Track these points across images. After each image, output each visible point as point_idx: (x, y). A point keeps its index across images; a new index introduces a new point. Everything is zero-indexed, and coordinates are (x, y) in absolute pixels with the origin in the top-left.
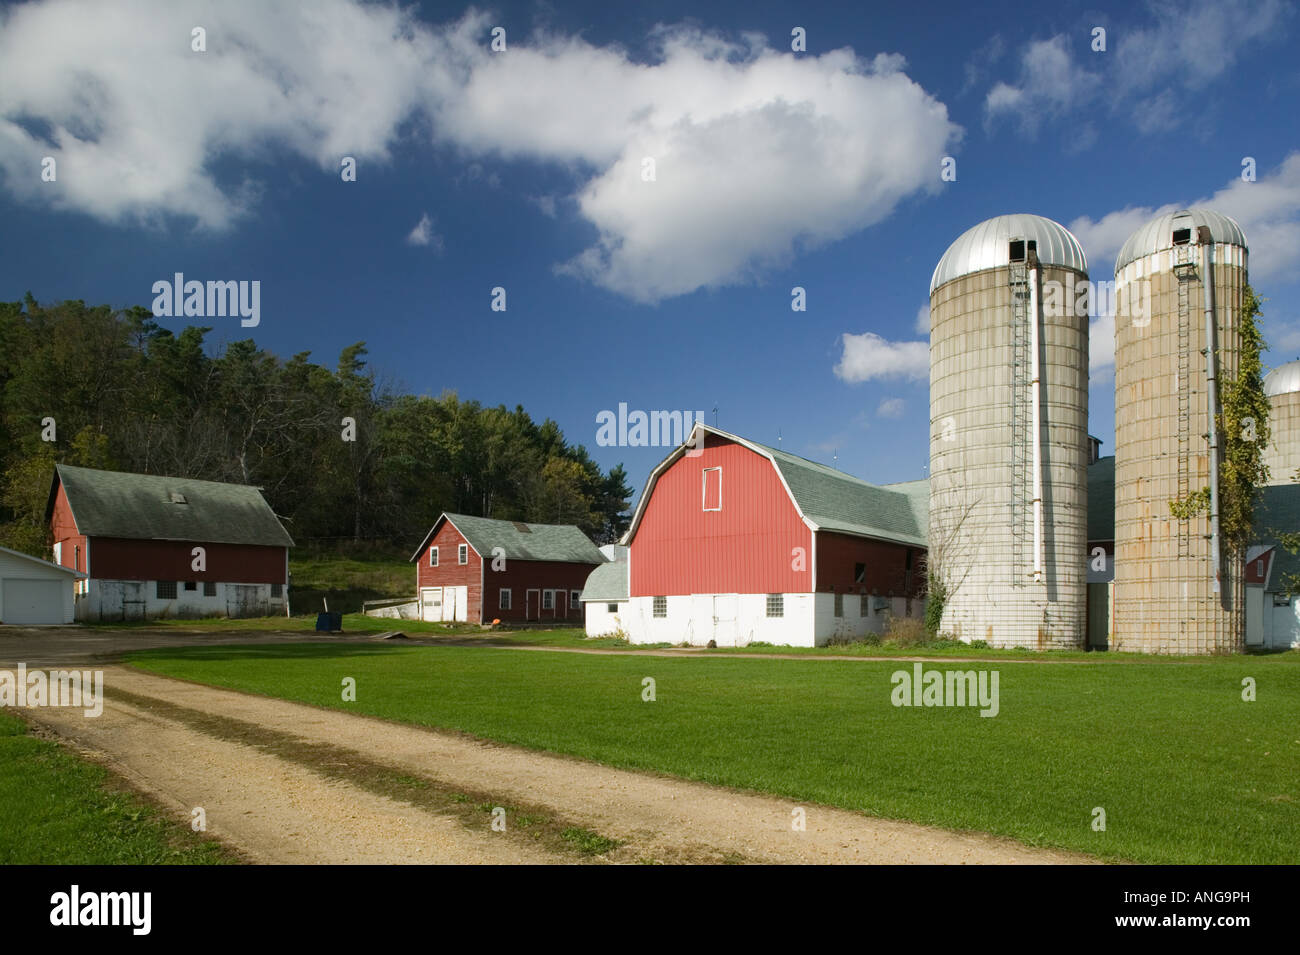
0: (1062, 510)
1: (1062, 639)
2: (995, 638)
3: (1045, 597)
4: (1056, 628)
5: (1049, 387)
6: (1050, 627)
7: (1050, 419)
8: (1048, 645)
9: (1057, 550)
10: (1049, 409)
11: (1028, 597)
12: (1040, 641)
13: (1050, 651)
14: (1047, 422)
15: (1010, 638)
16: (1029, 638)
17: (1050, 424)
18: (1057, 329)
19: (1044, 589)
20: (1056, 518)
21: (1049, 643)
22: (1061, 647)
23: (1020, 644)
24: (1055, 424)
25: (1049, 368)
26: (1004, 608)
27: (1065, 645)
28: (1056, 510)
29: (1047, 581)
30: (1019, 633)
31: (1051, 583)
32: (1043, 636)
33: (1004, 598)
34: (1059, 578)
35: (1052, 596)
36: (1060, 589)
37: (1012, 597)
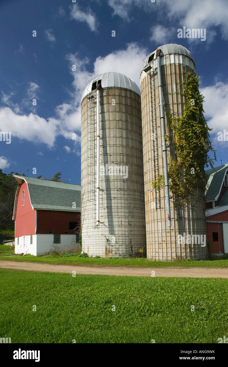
0: (116, 192)
1: (118, 252)
2: (90, 252)
3: (108, 233)
4: (114, 247)
5: (107, 139)
6: (111, 247)
7: (108, 152)
8: (110, 255)
9: (113, 210)
10: (108, 148)
11: (100, 233)
12: (106, 253)
13: (111, 258)
14: (107, 154)
15: (95, 252)
16: (101, 252)
17: (108, 154)
18: (111, 114)
19: (107, 229)
20: (112, 196)
21: (110, 254)
22: (118, 256)
23: (98, 255)
24: (111, 154)
25: (107, 131)
26: (92, 238)
27: (120, 255)
28: (112, 192)
29: (109, 225)
30: (97, 250)
31: (111, 226)
32: (108, 251)
33: (92, 234)
34: (115, 223)
35: (112, 232)
36: (116, 229)
37: (95, 233)
